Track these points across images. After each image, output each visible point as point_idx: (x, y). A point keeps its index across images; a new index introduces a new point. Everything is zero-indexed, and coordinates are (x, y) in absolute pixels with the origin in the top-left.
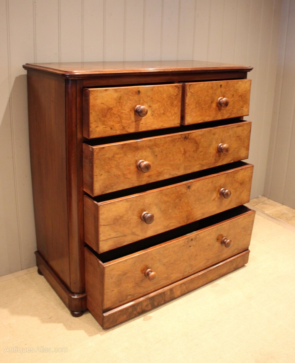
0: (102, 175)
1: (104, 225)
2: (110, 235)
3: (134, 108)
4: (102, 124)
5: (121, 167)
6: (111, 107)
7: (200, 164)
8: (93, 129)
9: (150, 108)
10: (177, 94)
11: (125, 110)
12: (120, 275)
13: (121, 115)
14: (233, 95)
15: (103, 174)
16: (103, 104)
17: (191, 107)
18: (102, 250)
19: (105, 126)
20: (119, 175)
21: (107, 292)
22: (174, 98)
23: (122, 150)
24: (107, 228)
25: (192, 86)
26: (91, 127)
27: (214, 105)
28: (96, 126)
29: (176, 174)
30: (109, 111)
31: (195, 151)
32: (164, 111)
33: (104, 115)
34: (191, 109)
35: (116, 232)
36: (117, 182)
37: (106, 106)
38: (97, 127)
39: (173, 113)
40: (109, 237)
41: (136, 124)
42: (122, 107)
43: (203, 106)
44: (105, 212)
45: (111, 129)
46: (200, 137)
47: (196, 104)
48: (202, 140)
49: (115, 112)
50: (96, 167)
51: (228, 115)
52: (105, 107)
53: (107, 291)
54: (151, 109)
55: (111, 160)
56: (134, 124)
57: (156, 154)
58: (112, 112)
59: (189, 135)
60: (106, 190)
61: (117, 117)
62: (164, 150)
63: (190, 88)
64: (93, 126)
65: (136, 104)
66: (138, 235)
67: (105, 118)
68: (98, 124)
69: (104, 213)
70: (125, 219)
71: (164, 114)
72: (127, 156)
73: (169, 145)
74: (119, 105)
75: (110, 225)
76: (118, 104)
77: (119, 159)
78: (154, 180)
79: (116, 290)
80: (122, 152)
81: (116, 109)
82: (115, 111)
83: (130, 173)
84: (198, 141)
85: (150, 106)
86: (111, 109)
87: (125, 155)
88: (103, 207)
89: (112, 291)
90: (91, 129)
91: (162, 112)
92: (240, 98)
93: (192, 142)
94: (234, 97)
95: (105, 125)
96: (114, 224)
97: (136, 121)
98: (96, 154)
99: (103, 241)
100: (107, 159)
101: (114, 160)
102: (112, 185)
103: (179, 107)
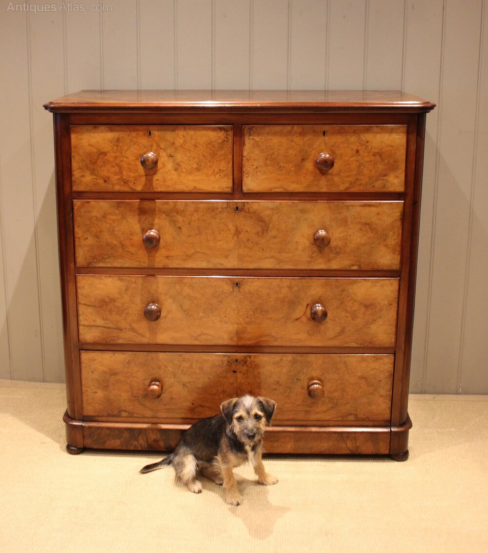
0: (87, 238)
1: (84, 304)
2: (94, 321)
3: (141, 156)
4: (91, 173)
5: (116, 233)
6: (105, 150)
7: (273, 257)
8: (77, 178)
9: (170, 158)
10: (224, 141)
11: (128, 158)
12: (105, 372)
13: (121, 163)
14: (357, 152)
15: (89, 238)
16: (92, 146)
17: (254, 164)
18: (83, 338)
19: (94, 177)
20: (116, 245)
21: (87, 391)
22: (217, 146)
23: (117, 209)
24: (90, 310)
25: (254, 129)
26: (73, 175)
27: (309, 165)
28: (81, 174)
29: (221, 264)
30: (101, 156)
31: (260, 234)
32: (197, 164)
33: (93, 160)
34: (255, 167)
35: (103, 319)
36: (112, 254)
37: (97, 149)
38: (83, 176)
39: (217, 170)
40: (93, 323)
41: (146, 180)
42: (121, 153)
43: (282, 164)
44: (86, 286)
45: (105, 181)
46: (268, 212)
47: (266, 159)
48: (275, 218)
49: (111, 159)
50: (78, 227)
51: (347, 185)
52: (95, 151)
53: (87, 389)
54: (174, 161)
55: (100, 221)
56: (144, 179)
57: (180, 225)
58: (105, 158)
59: (244, 206)
60: (94, 262)
61: (114, 167)
62: (194, 222)
63: (252, 132)
64: (76, 174)
65: (145, 150)
66: (143, 336)
67: (94, 165)
68: (84, 172)
69: (84, 287)
70: (117, 304)
71: (198, 169)
72: (126, 218)
73: (203, 216)
74: (117, 149)
75: (94, 306)
76: (115, 148)
77: (113, 221)
78: (178, 264)
79: (100, 394)
80: (117, 212)
81: (113, 155)
82: (110, 157)
83: (132, 245)
84: (267, 219)
85: (170, 155)
86: (105, 154)
87: (123, 217)
88: (83, 278)
89: (94, 393)
90: (73, 178)
91: (195, 166)
92: (378, 157)
93: (252, 218)
94: (359, 155)
95: (96, 175)
96: (100, 307)
97: (146, 175)
98: (78, 209)
99: (84, 326)
100: (95, 218)
101: (105, 222)
102: (105, 256)
103: (229, 162)
